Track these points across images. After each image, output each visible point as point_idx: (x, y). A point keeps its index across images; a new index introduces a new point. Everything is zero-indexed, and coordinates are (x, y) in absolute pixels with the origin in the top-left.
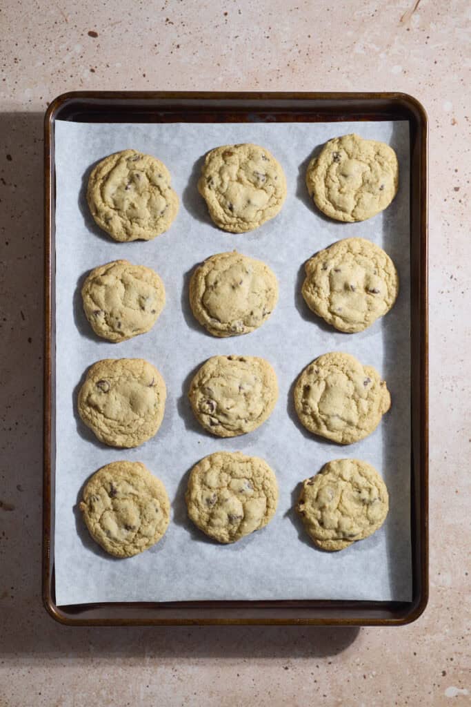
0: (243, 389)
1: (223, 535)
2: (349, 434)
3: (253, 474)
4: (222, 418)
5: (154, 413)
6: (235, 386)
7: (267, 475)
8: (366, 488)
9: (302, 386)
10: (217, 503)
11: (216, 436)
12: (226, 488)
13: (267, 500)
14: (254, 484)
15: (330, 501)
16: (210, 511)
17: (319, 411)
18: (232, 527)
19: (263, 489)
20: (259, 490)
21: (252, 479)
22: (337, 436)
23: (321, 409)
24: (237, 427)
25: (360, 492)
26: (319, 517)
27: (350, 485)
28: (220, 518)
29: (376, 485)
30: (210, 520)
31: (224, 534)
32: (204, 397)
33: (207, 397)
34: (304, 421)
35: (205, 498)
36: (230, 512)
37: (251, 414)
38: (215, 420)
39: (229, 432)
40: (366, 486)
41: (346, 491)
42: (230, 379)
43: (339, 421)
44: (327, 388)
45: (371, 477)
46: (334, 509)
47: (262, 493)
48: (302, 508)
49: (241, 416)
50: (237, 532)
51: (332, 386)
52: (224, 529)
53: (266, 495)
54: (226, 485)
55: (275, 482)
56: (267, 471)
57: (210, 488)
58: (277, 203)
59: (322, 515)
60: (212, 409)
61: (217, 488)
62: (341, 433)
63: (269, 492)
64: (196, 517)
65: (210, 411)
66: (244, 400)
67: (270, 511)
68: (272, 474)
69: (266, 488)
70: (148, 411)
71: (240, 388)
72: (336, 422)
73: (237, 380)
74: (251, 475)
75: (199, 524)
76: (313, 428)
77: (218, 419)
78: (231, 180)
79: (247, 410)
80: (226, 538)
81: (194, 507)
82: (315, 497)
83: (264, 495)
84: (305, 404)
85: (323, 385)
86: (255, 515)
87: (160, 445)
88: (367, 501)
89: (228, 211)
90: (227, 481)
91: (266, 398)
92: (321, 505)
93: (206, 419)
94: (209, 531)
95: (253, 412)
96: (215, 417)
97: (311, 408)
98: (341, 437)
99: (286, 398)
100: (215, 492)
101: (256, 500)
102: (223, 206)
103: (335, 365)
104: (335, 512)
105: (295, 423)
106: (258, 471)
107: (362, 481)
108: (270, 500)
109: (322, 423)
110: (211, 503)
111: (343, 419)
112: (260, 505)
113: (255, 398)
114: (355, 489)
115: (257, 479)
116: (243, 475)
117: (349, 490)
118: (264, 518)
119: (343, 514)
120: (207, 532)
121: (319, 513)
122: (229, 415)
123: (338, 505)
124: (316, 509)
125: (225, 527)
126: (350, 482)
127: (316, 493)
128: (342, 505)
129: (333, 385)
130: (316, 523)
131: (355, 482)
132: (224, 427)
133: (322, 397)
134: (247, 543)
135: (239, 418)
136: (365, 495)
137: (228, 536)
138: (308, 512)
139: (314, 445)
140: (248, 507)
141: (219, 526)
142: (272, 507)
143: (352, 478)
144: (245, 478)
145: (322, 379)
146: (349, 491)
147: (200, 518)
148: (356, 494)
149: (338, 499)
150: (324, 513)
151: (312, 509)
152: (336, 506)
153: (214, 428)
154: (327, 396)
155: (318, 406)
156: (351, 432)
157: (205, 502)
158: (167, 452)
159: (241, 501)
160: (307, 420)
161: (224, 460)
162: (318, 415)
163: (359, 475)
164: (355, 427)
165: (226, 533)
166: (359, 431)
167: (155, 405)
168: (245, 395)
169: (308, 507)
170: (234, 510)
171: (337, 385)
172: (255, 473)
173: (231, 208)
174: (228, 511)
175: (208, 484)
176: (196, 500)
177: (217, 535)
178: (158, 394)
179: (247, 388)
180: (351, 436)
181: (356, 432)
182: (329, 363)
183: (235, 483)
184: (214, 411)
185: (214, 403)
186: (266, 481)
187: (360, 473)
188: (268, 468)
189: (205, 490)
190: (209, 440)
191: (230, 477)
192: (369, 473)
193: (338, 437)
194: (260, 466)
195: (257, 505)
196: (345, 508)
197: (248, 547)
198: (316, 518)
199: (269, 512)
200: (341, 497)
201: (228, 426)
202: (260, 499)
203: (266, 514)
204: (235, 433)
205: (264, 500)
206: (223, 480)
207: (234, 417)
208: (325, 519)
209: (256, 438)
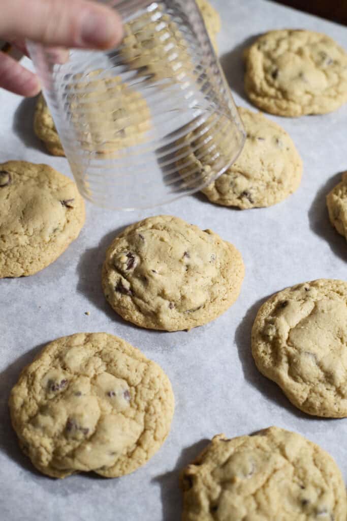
0: (189, 257)
1: (43, 450)
2: (321, 396)
3: (142, 382)
4: (138, 284)
5: (47, 239)
6: (180, 249)
7: (163, 395)
8: (316, 486)
9: (276, 301)
10: (62, 393)
11: (116, 315)
12: (89, 379)
13: (145, 430)
14: (136, 396)
15: (245, 475)
16: (45, 402)
17: (288, 340)
18: (64, 442)
19: (147, 410)
20: (138, 409)
21: (136, 388)
22: (299, 391)
23: (292, 338)
24: (152, 308)
25: (303, 488)
26: (215, 496)
27: (292, 469)
28: (53, 417)
29: (335, 491)
30: (36, 416)
31: (45, 448)
32: (128, 248)
33: (133, 248)
34: (257, 349)
35: (49, 376)
36: (74, 415)
37: (183, 298)
38: (126, 284)
39: (137, 313)
40: (317, 482)
41: (280, 475)
42: (178, 237)
43: (313, 364)
44: (314, 312)
45: (331, 476)
46: (247, 493)
47: (141, 416)
48: (193, 470)
49: (168, 292)
50: (68, 455)
51: (323, 311)
52: (50, 440)
53: (145, 422)
54: (92, 375)
55: (171, 415)
56: (166, 390)
57: (64, 368)
58: (335, 97)
59: (221, 495)
60: (130, 266)
61: (76, 374)
62: (308, 388)
63: (154, 418)
64: (18, 401)
65: (125, 267)
66: (183, 275)
67: (140, 453)
68: (171, 400)
69: (152, 410)
70: (41, 231)
71: (185, 254)
72: (308, 366)
73: (186, 243)
74: (139, 380)
75: (17, 415)
76: (266, 363)
77: (131, 283)
78: (289, 50)
79: (180, 289)
80: (46, 458)
81: (24, 385)
82: (223, 460)
83: (142, 420)
84: (270, 323)
85: (309, 307)
86: (111, 440)
87: (30, 291)
88: (310, 506)
89: (270, 77)
90: (96, 370)
91: (216, 289)
92: (228, 476)
93: (114, 277)
94: (25, 430)
95: (187, 296)
96: (128, 280)
97: (277, 331)
98: (305, 396)
99: (243, 314)
100: (68, 376)
101: (127, 421)
102: (266, 70)
103: (338, 292)
104: (246, 498)
105: (240, 352)
106: (152, 381)
107: (314, 473)
108: (149, 434)
109: (285, 359)
110: (53, 389)
111: (320, 365)
112: (128, 431)
113: (201, 280)
114: (296, 478)
115: (145, 391)
116: (126, 372)
117: (287, 475)
118: (123, 459)
119: (259, 508)
120: (21, 432)
121: (218, 489)
122: (151, 281)
123: (258, 490)
124: (218, 480)
125: (53, 438)
126: (293, 464)
127: (227, 455)
128: (264, 493)
129: (326, 312)
130: (205, 503)
131: (302, 468)
132: (134, 302)
133: (300, 323)
134: (75, 491)
135: (162, 294)
136: (311, 495)
137: (50, 457)
138: (200, 480)
139: (256, 396)
140: (107, 423)
141: (44, 429)
142: (145, 446)
143: (298, 461)
144: (126, 379)
145: (312, 300)
146: (285, 479)
147: (24, 405)
148: (295, 488)
149: (262, 480)
150: (227, 494)
151: (209, 478)
152: (253, 489)
153: (118, 296)
154: (310, 322)
155: (289, 333)
156: (325, 392)
157: (45, 384)
158: (33, 305)
159: (102, 409)
160: (262, 348)
161: (108, 344)
162: (284, 344)
163: (312, 463)
164: (334, 389)
165: (51, 448)
166: (339, 398)
167: (55, 230)
168: (188, 267)
169: (204, 473)
170: (81, 415)
171: (332, 312)
172: (147, 381)
173: (275, 75)
174: (71, 412)
175: (66, 360)
176: (34, 375)
177: (33, 445)
178: (68, 221)
179: (194, 260)
180: (322, 400)
181: (332, 396)
182: (330, 288)
183: (107, 380)
184: (131, 270)
185: (137, 260)
186: (156, 401)
187: (314, 460)
188: (170, 387)
189: (56, 367)
190: (102, 317)
191: (104, 368)
192: (329, 469)
193: (300, 393)
194: (158, 377)
195: (123, 429)
196: (267, 498)
197: (73, 497)
198: (209, 497)
199: (137, 453)
200: (268, 480)
201: (140, 301)
202: (134, 423)
203: (130, 455)
204: (146, 320)
205: (140, 428)
206: (91, 367)
207: (155, 289)
208: (223, 502)
209: (172, 344)
